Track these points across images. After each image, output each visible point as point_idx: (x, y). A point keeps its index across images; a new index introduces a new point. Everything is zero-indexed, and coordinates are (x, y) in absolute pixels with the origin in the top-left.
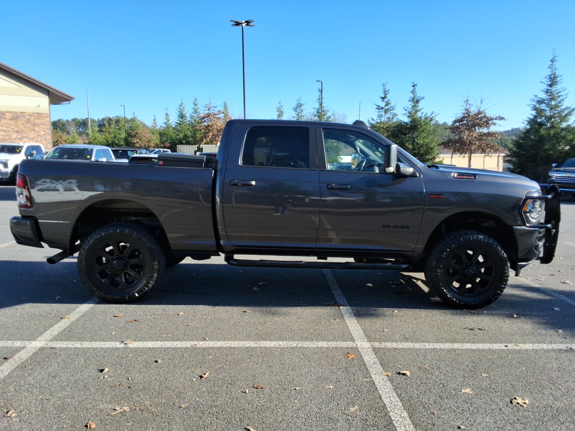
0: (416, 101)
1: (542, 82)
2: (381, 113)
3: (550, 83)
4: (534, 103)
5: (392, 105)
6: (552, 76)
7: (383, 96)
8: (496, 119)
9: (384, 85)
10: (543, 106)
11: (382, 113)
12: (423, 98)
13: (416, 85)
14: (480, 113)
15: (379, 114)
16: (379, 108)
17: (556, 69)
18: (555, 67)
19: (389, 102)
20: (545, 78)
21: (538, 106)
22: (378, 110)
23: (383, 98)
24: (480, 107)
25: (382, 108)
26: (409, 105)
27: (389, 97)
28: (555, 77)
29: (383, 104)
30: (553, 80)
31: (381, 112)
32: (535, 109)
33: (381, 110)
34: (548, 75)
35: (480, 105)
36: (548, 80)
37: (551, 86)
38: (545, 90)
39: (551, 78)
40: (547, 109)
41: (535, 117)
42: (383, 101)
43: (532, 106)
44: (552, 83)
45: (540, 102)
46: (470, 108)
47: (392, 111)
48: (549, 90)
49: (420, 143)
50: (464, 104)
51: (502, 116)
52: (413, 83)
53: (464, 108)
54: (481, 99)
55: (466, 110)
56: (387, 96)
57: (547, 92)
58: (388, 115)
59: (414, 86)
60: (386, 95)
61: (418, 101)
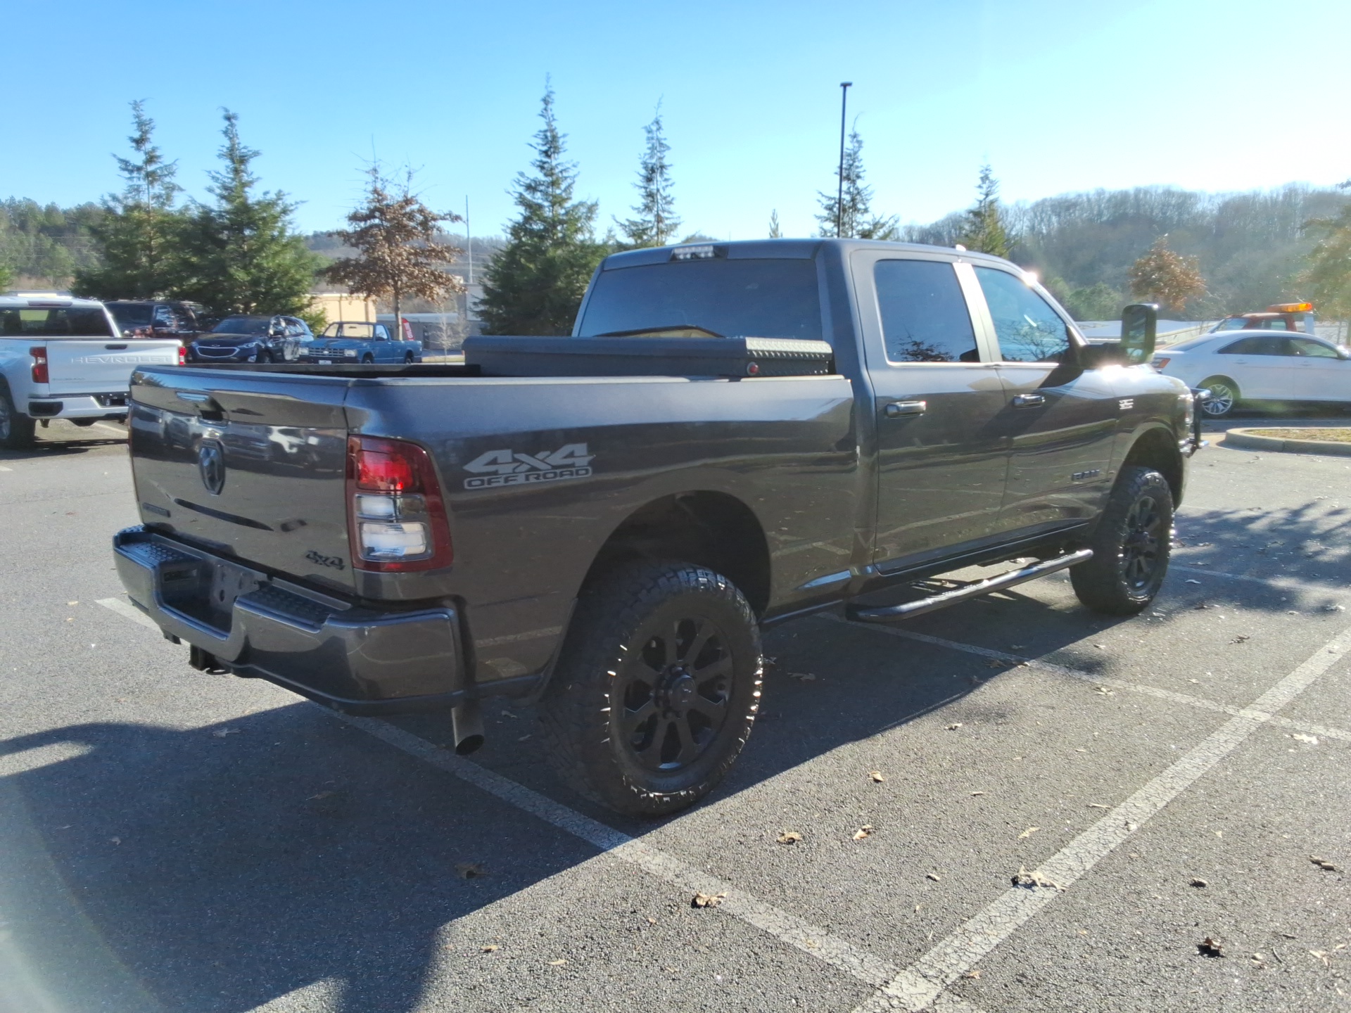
0: (238, 160)
1: (531, 145)
2: (136, 182)
3: (545, 148)
4: (521, 190)
5: (166, 160)
6: (549, 134)
7: (137, 135)
8: (443, 218)
9: (136, 105)
10: (538, 198)
11: (139, 183)
12: (256, 154)
13: (235, 117)
14: (408, 201)
15: (131, 183)
16: (126, 166)
17: (554, 120)
18: (553, 116)
19: (154, 154)
20: (536, 137)
21: (528, 196)
22: (126, 174)
23: (139, 142)
24: (406, 189)
25: (139, 169)
26: (223, 167)
27: (155, 139)
28: (555, 138)
29: (138, 158)
30: (551, 144)
31: (135, 179)
32: (522, 201)
33: (135, 174)
34: (540, 131)
35: (406, 183)
36: (540, 142)
37: (546, 153)
38: (538, 163)
39: (546, 137)
40: (546, 204)
41: (527, 219)
42: (138, 149)
43: (517, 195)
44: (550, 148)
45: (531, 188)
46: (384, 189)
47: (167, 179)
48: (545, 163)
49: (270, 268)
50: (370, 178)
51: (455, 213)
52: (226, 110)
53: (370, 188)
54: (407, 169)
55: (375, 191)
56: (149, 136)
57: (542, 168)
58: (157, 189)
59: (228, 118)
60: (145, 133)
61: (243, 160)
